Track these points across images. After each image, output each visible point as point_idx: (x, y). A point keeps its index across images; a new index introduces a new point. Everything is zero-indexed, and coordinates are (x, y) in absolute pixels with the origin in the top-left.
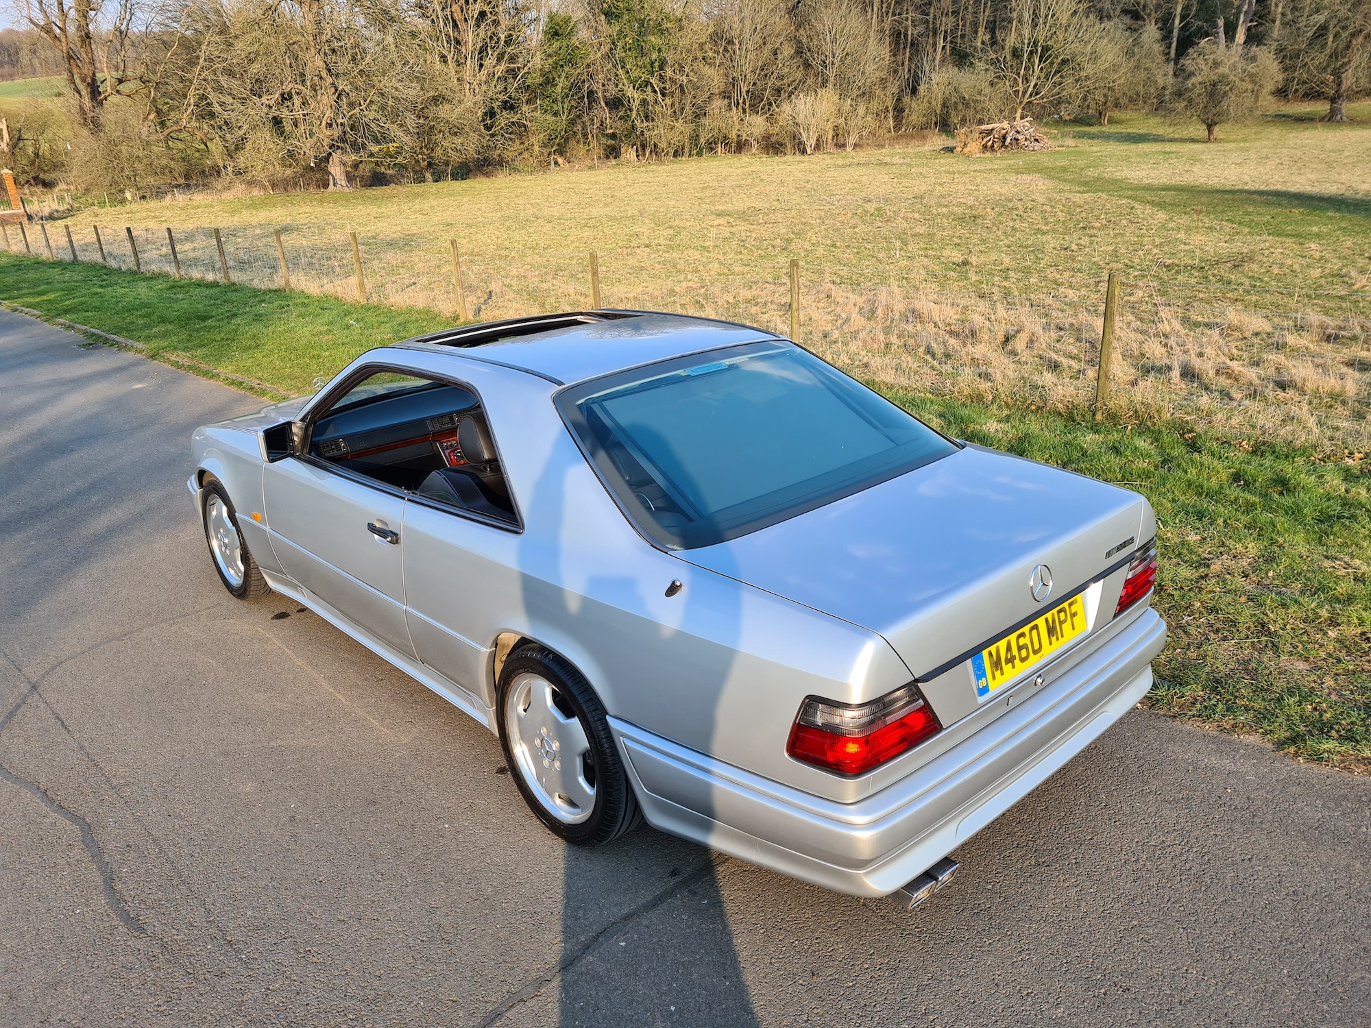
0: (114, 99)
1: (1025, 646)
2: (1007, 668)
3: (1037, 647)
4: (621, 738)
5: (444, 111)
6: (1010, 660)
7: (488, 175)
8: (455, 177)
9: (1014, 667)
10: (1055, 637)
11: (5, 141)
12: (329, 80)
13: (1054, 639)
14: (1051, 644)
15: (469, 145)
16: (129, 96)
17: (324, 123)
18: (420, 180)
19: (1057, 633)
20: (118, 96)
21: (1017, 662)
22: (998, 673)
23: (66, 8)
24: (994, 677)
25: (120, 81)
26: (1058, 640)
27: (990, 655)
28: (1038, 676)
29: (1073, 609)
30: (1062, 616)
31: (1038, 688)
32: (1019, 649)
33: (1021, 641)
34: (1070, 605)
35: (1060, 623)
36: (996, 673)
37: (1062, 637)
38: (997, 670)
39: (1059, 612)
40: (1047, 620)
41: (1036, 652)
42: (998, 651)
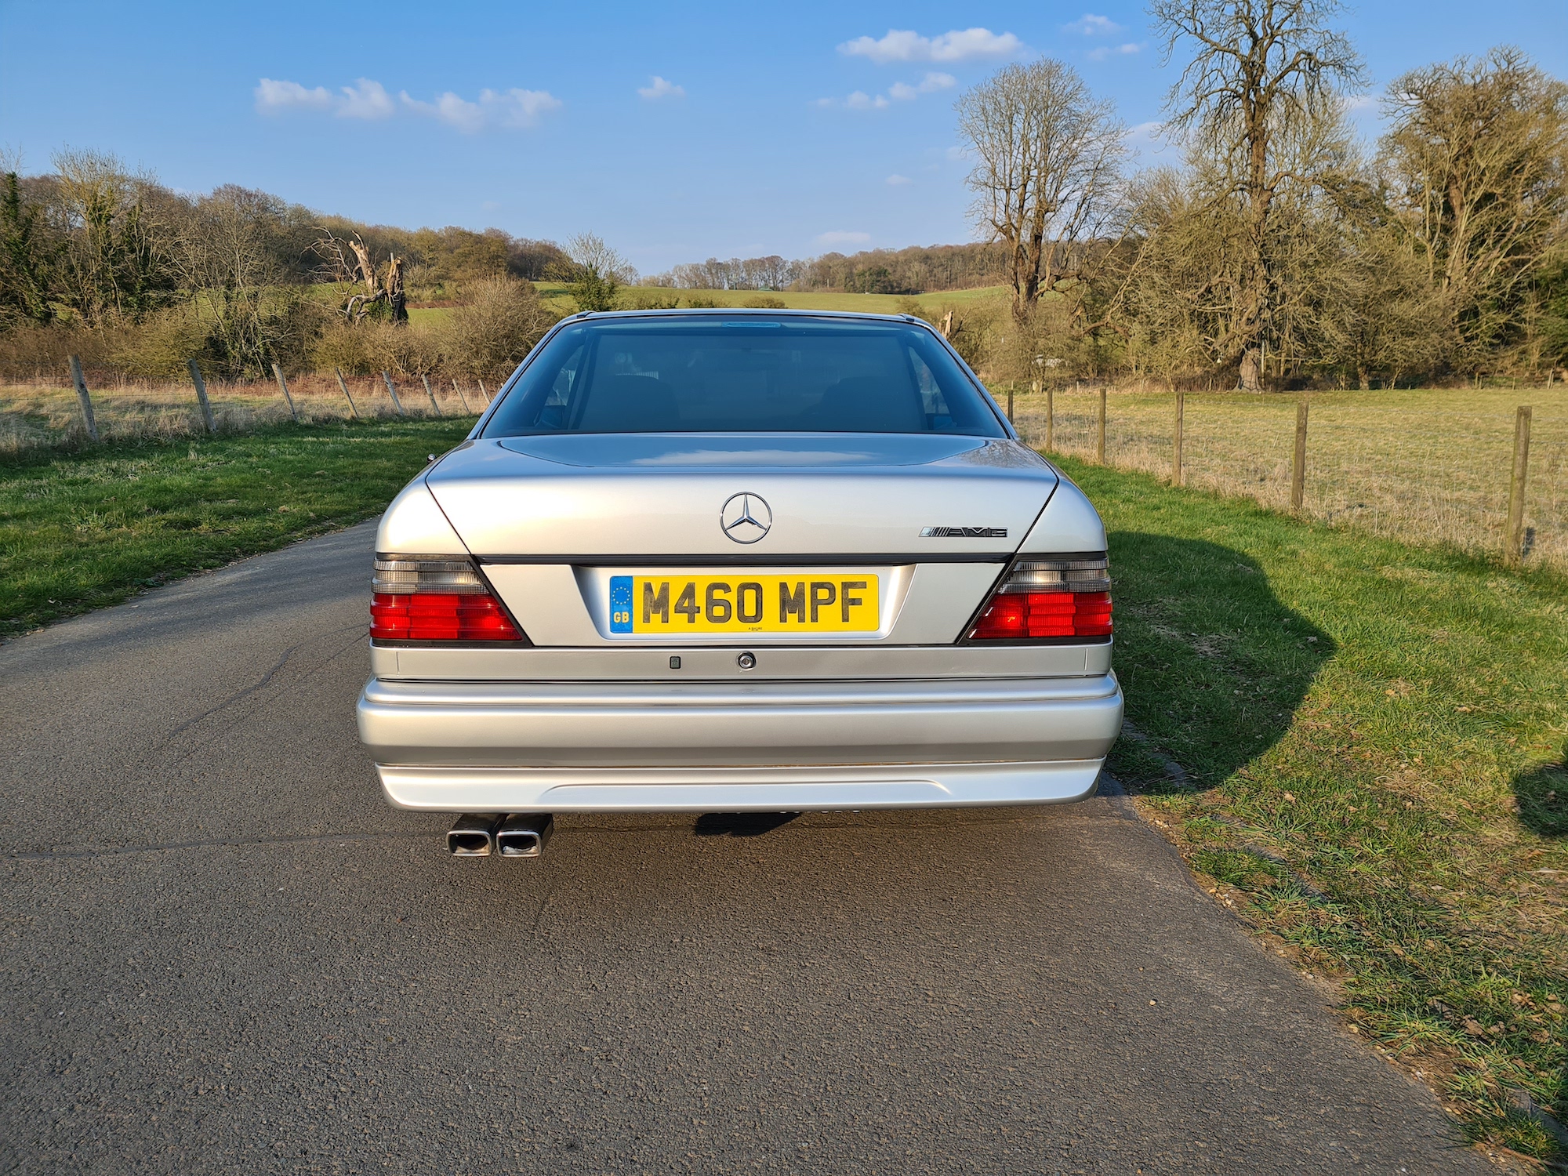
0: (1050, 295)
1: (727, 606)
2: (678, 620)
3: (750, 610)
5: (1401, 308)
6: (692, 613)
7: (1446, 385)
8: (1401, 385)
9: (691, 620)
10: (796, 615)
12: (1262, 271)
13: (792, 618)
14: (783, 619)
15: (1426, 349)
16: (1063, 292)
17: (1244, 318)
18: (1354, 385)
19: (803, 611)
20: (1053, 292)
21: (701, 617)
22: (656, 618)
23: (1025, 208)
24: (647, 619)
25: (1058, 278)
26: (801, 620)
27: (648, 588)
28: (744, 654)
29: (853, 593)
30: (823, 594)
31: (747, 672)
32: (711, 603)
33: (718, 594)
34: (846, 586)
35: (816, 602)
36: (652, 616)
37: (814, 619)
38: (656, 611)
39: (816, 586)
40: (784, 587)
41: (743, 618)
42: (665, 589)
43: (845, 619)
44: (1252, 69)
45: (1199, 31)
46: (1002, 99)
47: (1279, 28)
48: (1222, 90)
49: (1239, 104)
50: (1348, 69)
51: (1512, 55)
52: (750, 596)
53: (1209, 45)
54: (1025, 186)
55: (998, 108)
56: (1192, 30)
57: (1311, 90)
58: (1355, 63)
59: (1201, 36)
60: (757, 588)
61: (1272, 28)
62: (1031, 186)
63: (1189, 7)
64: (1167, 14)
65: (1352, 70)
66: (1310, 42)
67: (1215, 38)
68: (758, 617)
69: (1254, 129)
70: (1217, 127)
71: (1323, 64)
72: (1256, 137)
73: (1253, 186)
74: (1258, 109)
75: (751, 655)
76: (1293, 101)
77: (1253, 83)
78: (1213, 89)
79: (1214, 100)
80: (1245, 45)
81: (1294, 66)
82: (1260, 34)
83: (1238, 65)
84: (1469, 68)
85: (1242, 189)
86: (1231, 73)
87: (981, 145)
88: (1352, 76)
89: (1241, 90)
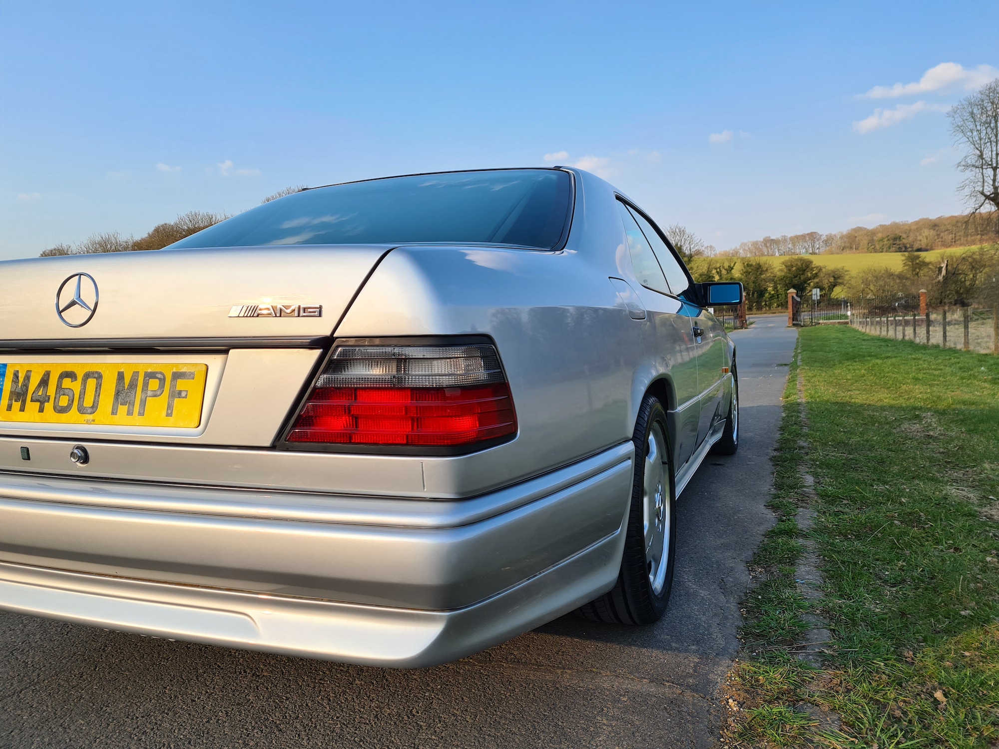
1: (71, 396)
2: (32, 407)
3: (88, 402)
6: (42, 402)
9: (41, 410)
10: (126, 408)
11: (942, 274)
13: (122, 409)
14: (114, 412)
21: (49, 406)
22: (17, 405)
24: (9, 408)
26: (130, 413)
27: (16, 375)
28: (78, 448)
29: (181, 384)
30: (154, 384)
31: (80, 468)
32: (60, 392)
33: (67, 383)
34: (177, 376)
35: (146, 394)
36: (14, 404)
37: (141, 414)
38: (17, 400)
39: (150, 375)
40: (121, 376)
41: (81, 410)
42: (27, 378)
43: (169, 413)
52: (91, 383)
55: (984, 111)
60: (99, 377)
68: (94, 407)
75: (84, 450)
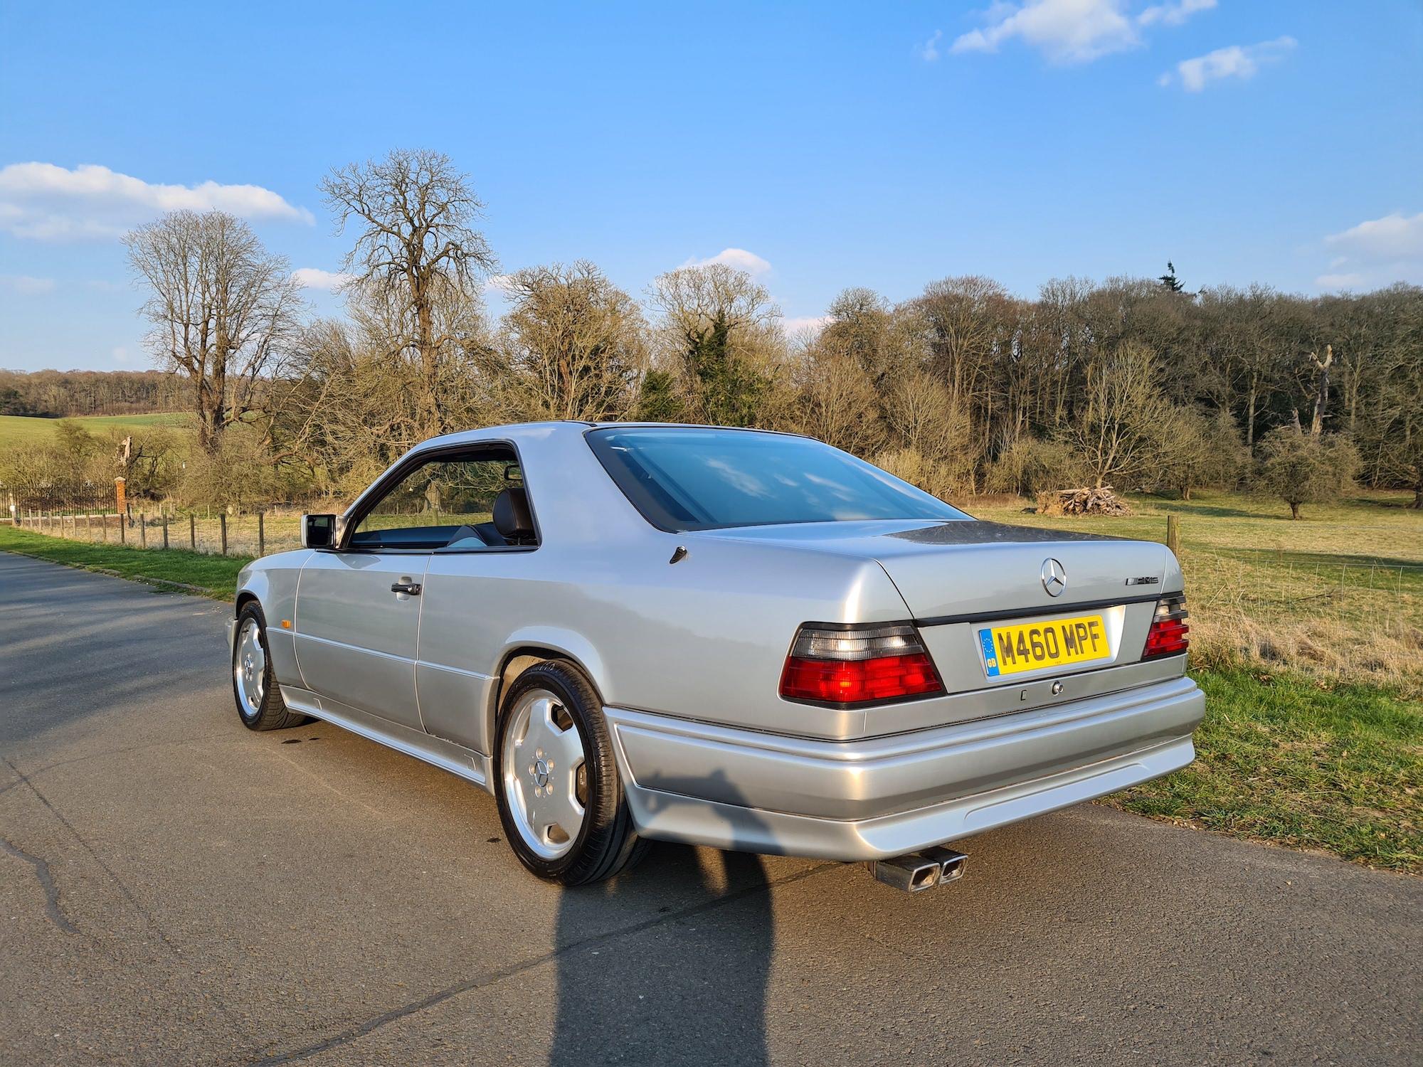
0: (235, 425)
1: (1041, 646)
2: (1021, 660)
3: (1053, 650)
4: (615, 726)
6: (1023, 652)
9: (1027, 661)
11: (125, 456)
12: (437, 415)
13: (1072, 651)
14: (1069, 654)
16: (250, 423)
19: (1076, 646)
20: (240, 422)
21: (1031, 656)
22: (1009, 660)
23: (208, 345)
24: (1005, 663)
25: (244, 410)
26: (1077, 653)
27: (1000, 637)
28: (1056, 683)
29: (1095, 630)
30: (1082, 633)
31: (1056, 697)
32: (1034, 645)
33: (1035, 639)
34: (1091, 624)
35: (1080, 639)
36: (1007, 659)
37: (1082, 652)
38: (1008, 656)
39: (1078, 627)
40: (1064, 629)
41: (1052, 656)
42: (1009, 637)
43: (1095, 650)
44: (414, 250)
45: (367, 212)
46: (174, 240)
47: (432, 220)
48: (390, 263)
49: (405, 276)
50: (485, 261)
51: (590, 267)
52: (1050, 638)
53: (375, 225)
54: (207, 323)
55: (171, 248)
56: (360, 210)
57: (460, 273)
58: (490, 257)
59: (370, 218)
60: (1053, 632)
61: (426, 220)
62: (212, 323)
63: (357, 192)
64: (338, 192)
65: (489, 263)
66: (457, 237)
67: (380, 219)
68: (1057, 653)
69: (419, 299)
70: (387, 292)
71: (467, 255)
72: (422, 305)
73: (423, 344)
74: (421, 281)
75: (1059, 683)
76: (446, 279)
77: (414, 262)
78: (381, 262)
79: (384, 270)
80: (407, 230)
81: (446, 253)
82: (417, 224)
83: (402, 244)
84: (563, 272)
85: (413, 346)
86: (395, 251)
87: (154, 279)
88: (489, 267)
89: (405, 265)
